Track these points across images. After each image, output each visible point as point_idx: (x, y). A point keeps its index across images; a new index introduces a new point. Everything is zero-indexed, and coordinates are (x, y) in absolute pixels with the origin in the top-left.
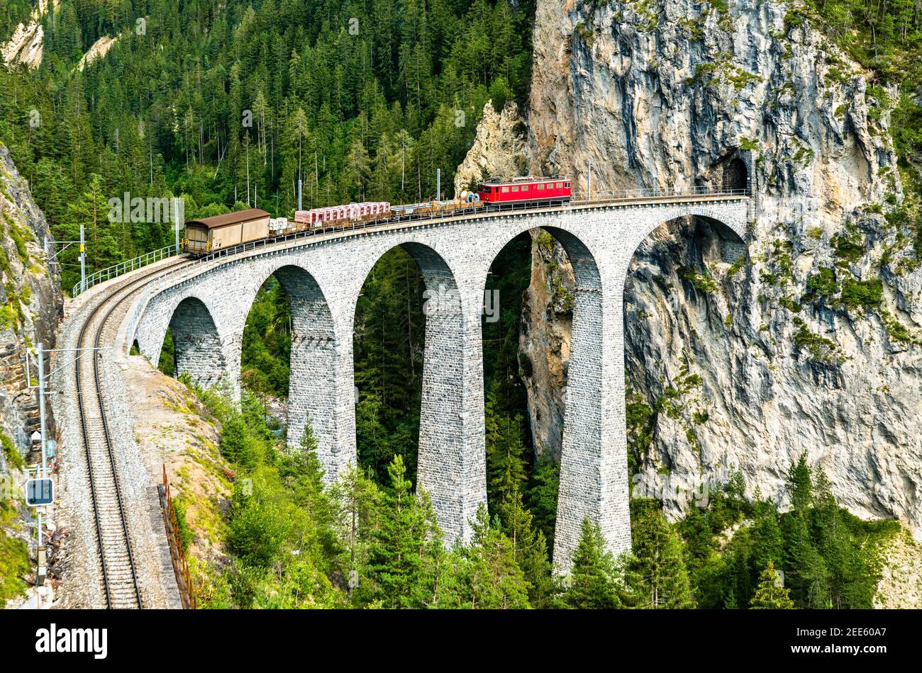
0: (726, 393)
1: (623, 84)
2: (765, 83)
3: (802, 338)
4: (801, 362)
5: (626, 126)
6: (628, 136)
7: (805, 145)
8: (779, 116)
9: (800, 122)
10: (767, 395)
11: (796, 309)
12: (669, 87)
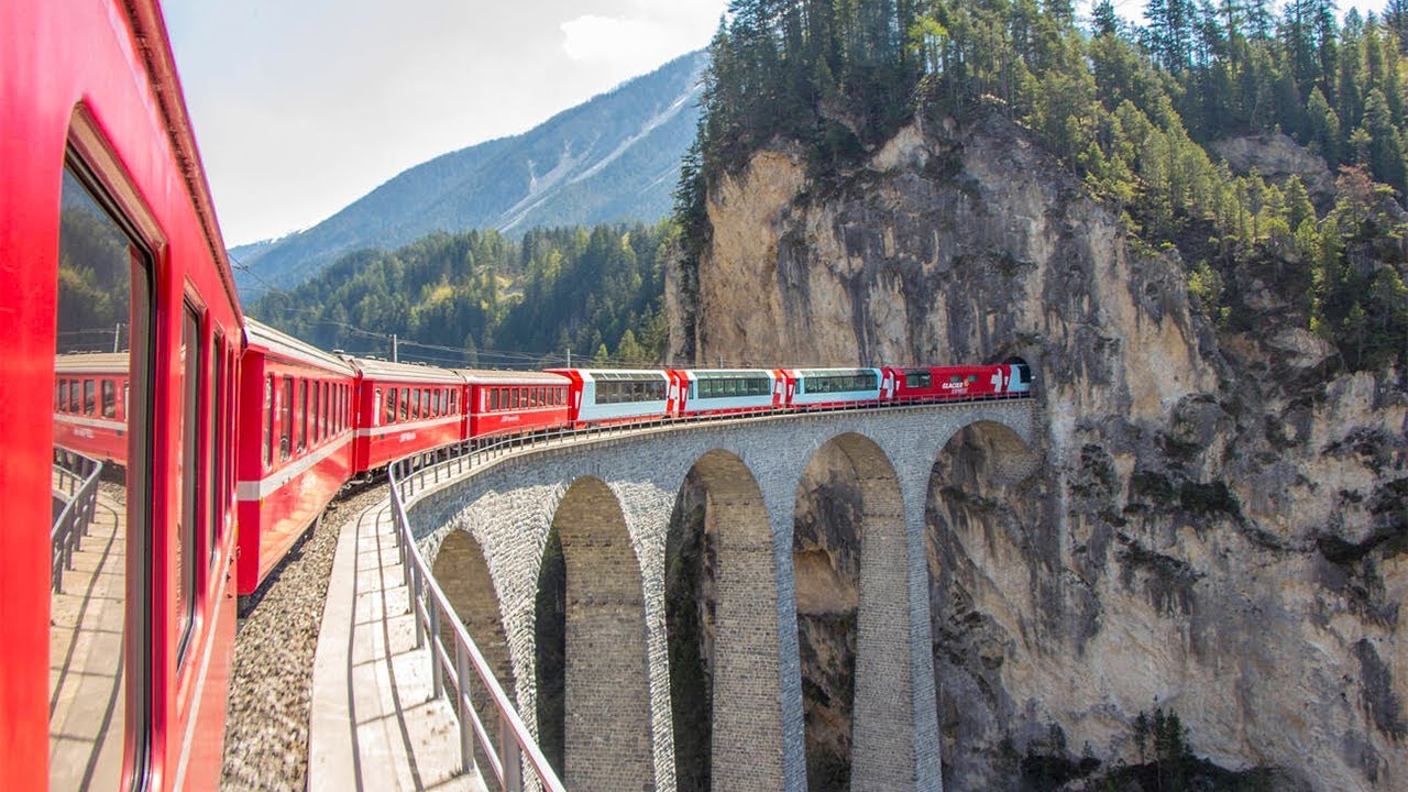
0: (1029, 630)
1: (855, 287)
2: (1041, 270)
3: (1136, 557)
4: (1139, 586)
5: (859, 332)
6: (862, 345)
7: (1102, 333)
8: (1067, 302)
9: (1095, 307)
10: (1091, 628)
11: (1122, 523)
12: (915, 284)
